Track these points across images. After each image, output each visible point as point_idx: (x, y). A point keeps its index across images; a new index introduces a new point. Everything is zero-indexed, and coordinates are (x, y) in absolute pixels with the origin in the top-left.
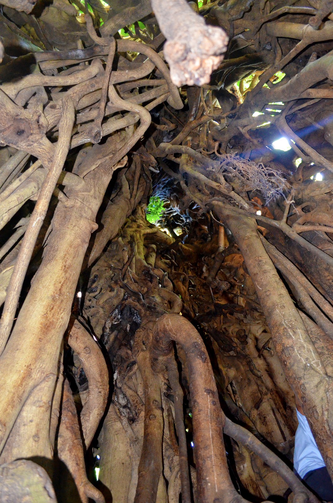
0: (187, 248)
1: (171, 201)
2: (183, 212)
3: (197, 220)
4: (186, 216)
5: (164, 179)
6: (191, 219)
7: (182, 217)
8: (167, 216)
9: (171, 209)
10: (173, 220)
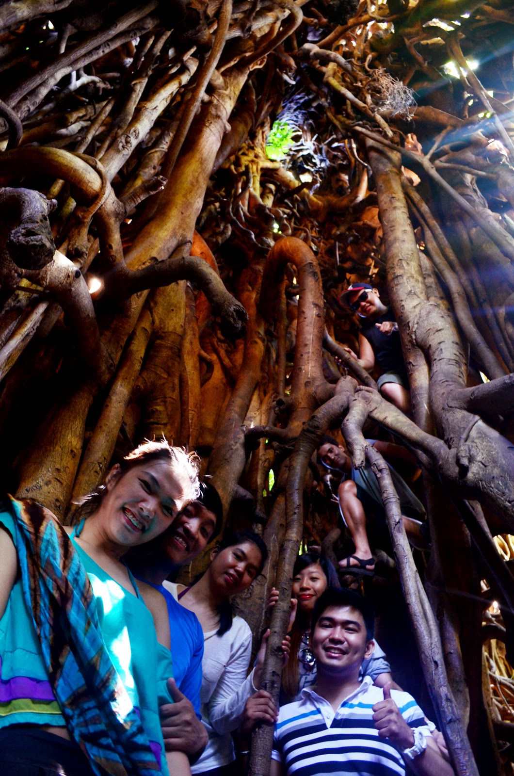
0: (315, 200)
1: (303, 132)
2: (318, 151)
3: (336, 165)
4: (322, 158)
5: (299, 96)
6: (328, 162)
7: (314, 159)
8: (293, 155)
9: (302, 145)
10: (301, 162)
